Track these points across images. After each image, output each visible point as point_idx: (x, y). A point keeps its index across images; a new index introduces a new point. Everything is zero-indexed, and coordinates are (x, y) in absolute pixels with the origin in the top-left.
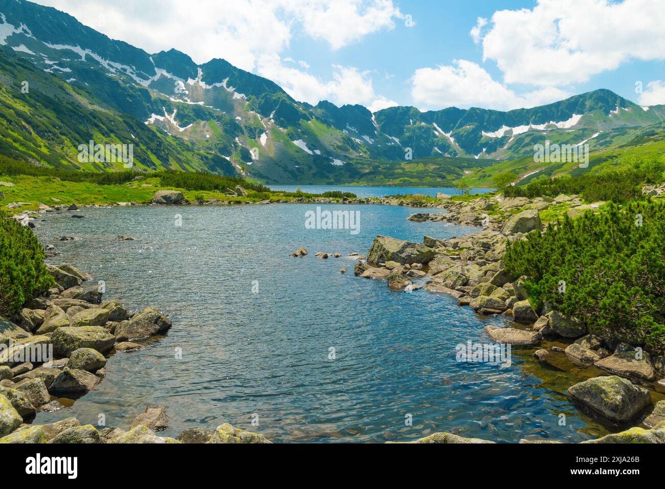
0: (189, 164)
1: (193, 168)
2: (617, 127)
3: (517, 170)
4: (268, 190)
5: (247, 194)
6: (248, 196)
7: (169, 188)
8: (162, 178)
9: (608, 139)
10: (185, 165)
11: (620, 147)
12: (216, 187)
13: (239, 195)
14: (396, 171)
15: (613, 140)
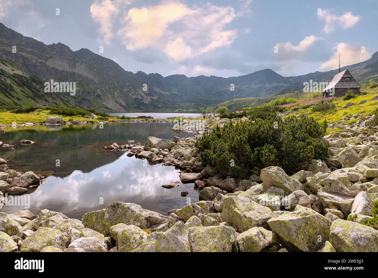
0: (68, 102)
1: (71, 104)
2: (275, 86)
3: (232, 105)
4: (109, 116)
5: (97, 118)
6: (97, 119)
7: (55, 115)
8: (51, 110)
9: (271, 91)
10: (66, 103)
11: (275, 95)
12: (80, 114)
13: (92, 118)
14: (176, 106)
15: (273, 92)
